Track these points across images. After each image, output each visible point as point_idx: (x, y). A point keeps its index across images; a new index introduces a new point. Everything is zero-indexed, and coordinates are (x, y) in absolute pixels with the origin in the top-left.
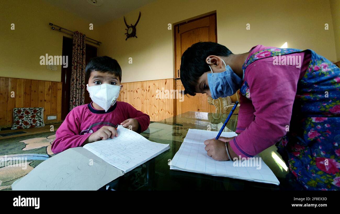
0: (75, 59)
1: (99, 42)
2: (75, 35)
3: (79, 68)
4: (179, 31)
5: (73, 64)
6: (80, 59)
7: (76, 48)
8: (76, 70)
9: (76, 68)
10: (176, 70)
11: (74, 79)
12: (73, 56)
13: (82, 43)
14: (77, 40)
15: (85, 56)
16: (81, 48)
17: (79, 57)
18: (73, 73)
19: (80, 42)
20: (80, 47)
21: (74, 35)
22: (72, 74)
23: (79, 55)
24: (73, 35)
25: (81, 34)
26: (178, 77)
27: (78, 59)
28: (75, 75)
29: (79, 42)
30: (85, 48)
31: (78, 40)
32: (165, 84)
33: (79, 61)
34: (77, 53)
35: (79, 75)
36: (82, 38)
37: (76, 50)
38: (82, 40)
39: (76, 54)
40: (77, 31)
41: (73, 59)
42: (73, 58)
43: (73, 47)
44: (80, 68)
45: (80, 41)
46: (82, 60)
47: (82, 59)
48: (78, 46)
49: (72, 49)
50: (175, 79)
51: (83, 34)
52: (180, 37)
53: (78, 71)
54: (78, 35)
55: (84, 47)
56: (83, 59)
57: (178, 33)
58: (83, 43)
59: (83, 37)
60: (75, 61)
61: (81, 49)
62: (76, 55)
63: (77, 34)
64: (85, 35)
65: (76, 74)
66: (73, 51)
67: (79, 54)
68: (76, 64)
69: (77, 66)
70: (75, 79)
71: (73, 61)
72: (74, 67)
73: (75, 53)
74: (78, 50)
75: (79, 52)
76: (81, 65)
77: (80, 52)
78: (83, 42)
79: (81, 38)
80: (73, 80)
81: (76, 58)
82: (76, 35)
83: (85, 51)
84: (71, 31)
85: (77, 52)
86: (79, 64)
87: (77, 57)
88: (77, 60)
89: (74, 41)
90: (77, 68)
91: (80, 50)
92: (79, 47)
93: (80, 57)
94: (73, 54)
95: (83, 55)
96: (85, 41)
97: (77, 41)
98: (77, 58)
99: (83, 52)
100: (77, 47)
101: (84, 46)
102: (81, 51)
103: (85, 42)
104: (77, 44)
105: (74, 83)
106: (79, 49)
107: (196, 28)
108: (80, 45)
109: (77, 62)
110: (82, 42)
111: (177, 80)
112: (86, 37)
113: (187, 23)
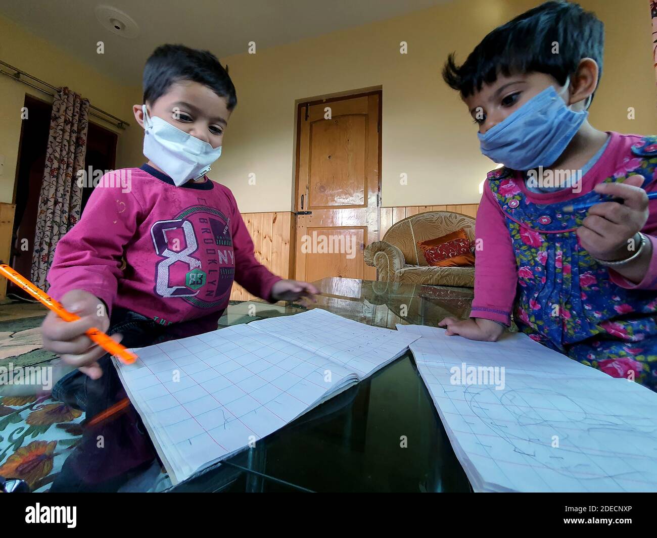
0: (54, 151)
1: (122, 122)
2: (60, 96)
3: (64, 175)
4: (307, 116)
5: (47, 163)
6: (68, 154)
7: (60, 127)
8: (55, 179)
9: (55, 174)
10: (298, 194)
11: (48, 200)
12: (49, 143)
13: (77, 118)
14: (63, 108)
15: (84, 149)
16: (75, 128)
17: (67, 148)
18: (45, 184)
19: (73, 114)
20: (72, 125)
21: (56, 96)
22: (44, 188)
23: (66, 143)
24: (53, 96)
25: (76, 96)
26: (300, 210)
27: (64, 153)
28: (52, 191)
29: (70, 113)
30: (86, 131)
31: (67, 108)
32: (274, 222)
33: (65, 159)
34: (62, 139)
35: (62, 192)
36: (79, 105)
37: (61, 133)
38: (77, 110)
39: (57, 140)
40: (66, 88)
41: (50, 151)
42: (48, 148)
43: (53, 124)
44: (67, 175)
45: (73, 112)
46: (75, 157)
47: (75, 153)
48: (66, 122)
49: (48, 127)
50: (295, 214)
51: (83, 96)
52: (309, 128)
53: (61, 182)
54: (68, 97)
55: (84, 128)
56: (78, 155)
57: (306, 120)
58: (79, 117)
59: (82, 103)
60: (55, 157)
61: (72, 131)
62: (58, 144)
63: (65, 94)
64: (88, 101)
65: (54, 188)
66: (51, 132)
67: (69, 142)
68: (56, 165)
69: (59, 168)
70: (53, 200)
71: (48, 155)
72: (52, 171)
73: (55, 138)
74: (63, 131)
75: (67, 137)
76: (71, 169)
77: (70, 137)
78: (81, 116)
79: (74, 104)
80: (46, 202)
81: (58, 149)
82: (63, 97)
83: (85, 138)
84: (48, 85)
85: (63, 137)
86: (65, 166)
87: (62, 147)
88: (61, 155)
89: (55, 108)
90: (57, 174)
91: (70, 133)
92: (69, 126)
93: (69, 149)
94: (51, 139)
95: (78, 143)
96: (86, 114)
97: (62, 110)
98: (61, 151)
99: (78, 139)
100: (62, 124)
101: (83, 126)
102: (74, 135)
103: (86, 117)
104: (63, 118)
105: (48, 209)
106: (69, 131)
107: (342, 116)
108: (72, 120)
109: (61, 161)
110: (78, 115)
111: (299, 216)
112: (90, 105)
113: (324, 103)
